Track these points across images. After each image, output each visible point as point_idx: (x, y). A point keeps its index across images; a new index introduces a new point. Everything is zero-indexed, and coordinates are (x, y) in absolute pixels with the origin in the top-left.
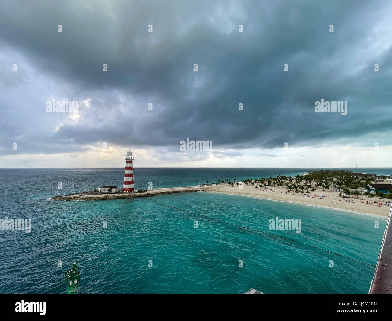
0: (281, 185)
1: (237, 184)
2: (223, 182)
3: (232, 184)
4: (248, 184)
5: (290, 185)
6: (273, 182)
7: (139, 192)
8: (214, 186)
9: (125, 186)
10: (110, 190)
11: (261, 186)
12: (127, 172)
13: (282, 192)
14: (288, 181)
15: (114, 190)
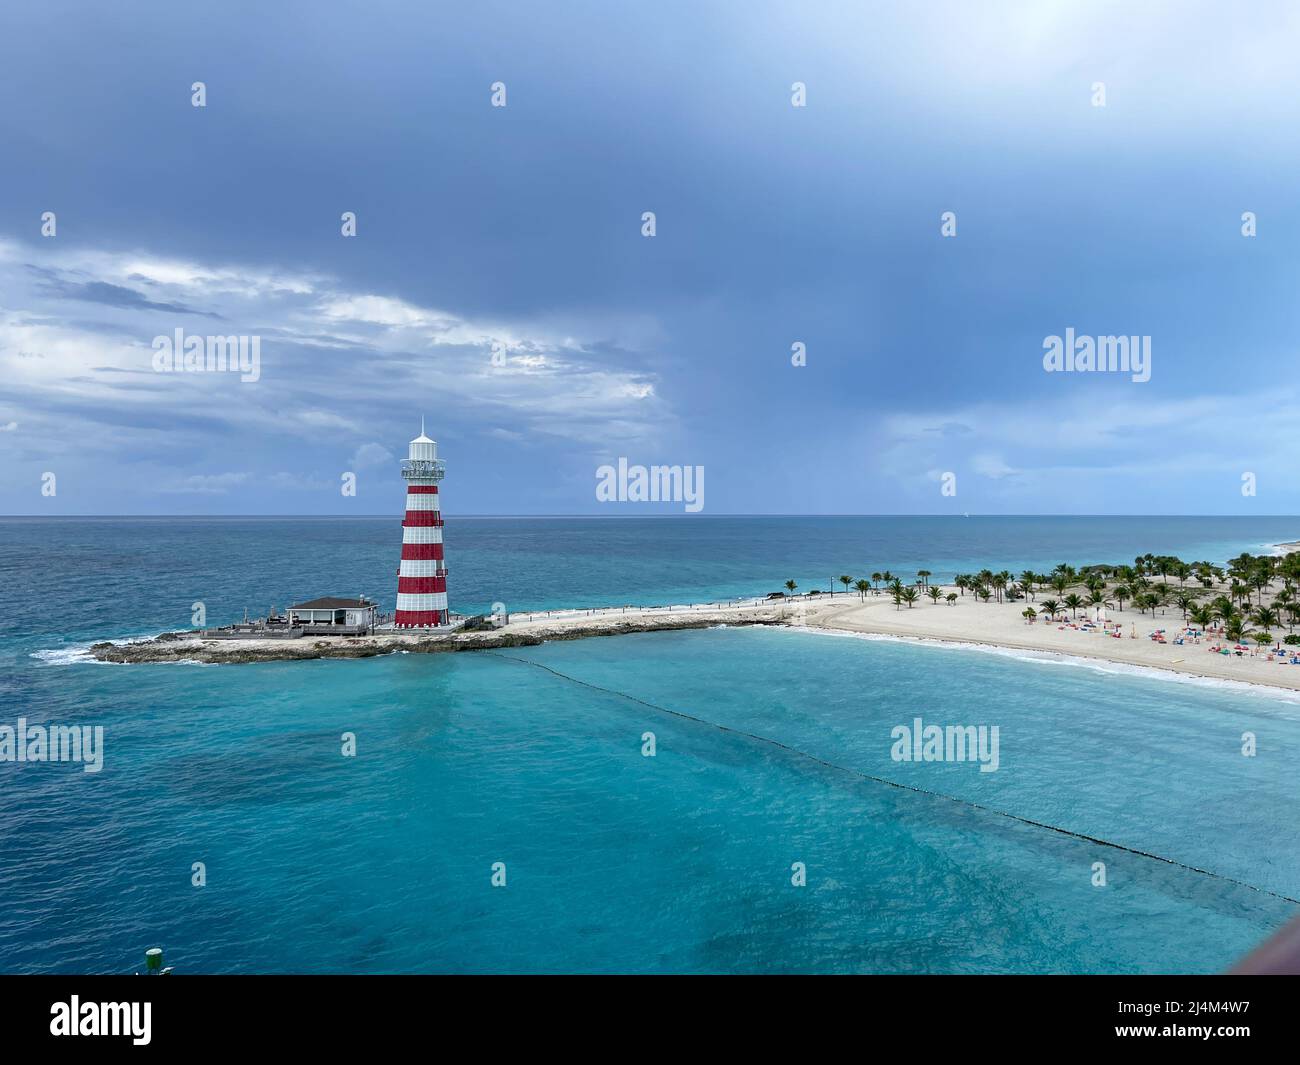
0: (1153, 602)
1: (935, 594)
2: (863, 587)
3: (910, 597)
4: (986, 595)
5: (1200, 603)
6: (1112, 586)
7: (468, 627)
8: (821, 603)
9: (406, 602)
10: (340, 620)
11: (1051, 607)
12: (412, 535)
13: (1157, 637)
14: (1192, 582)
15: (356, 618)
